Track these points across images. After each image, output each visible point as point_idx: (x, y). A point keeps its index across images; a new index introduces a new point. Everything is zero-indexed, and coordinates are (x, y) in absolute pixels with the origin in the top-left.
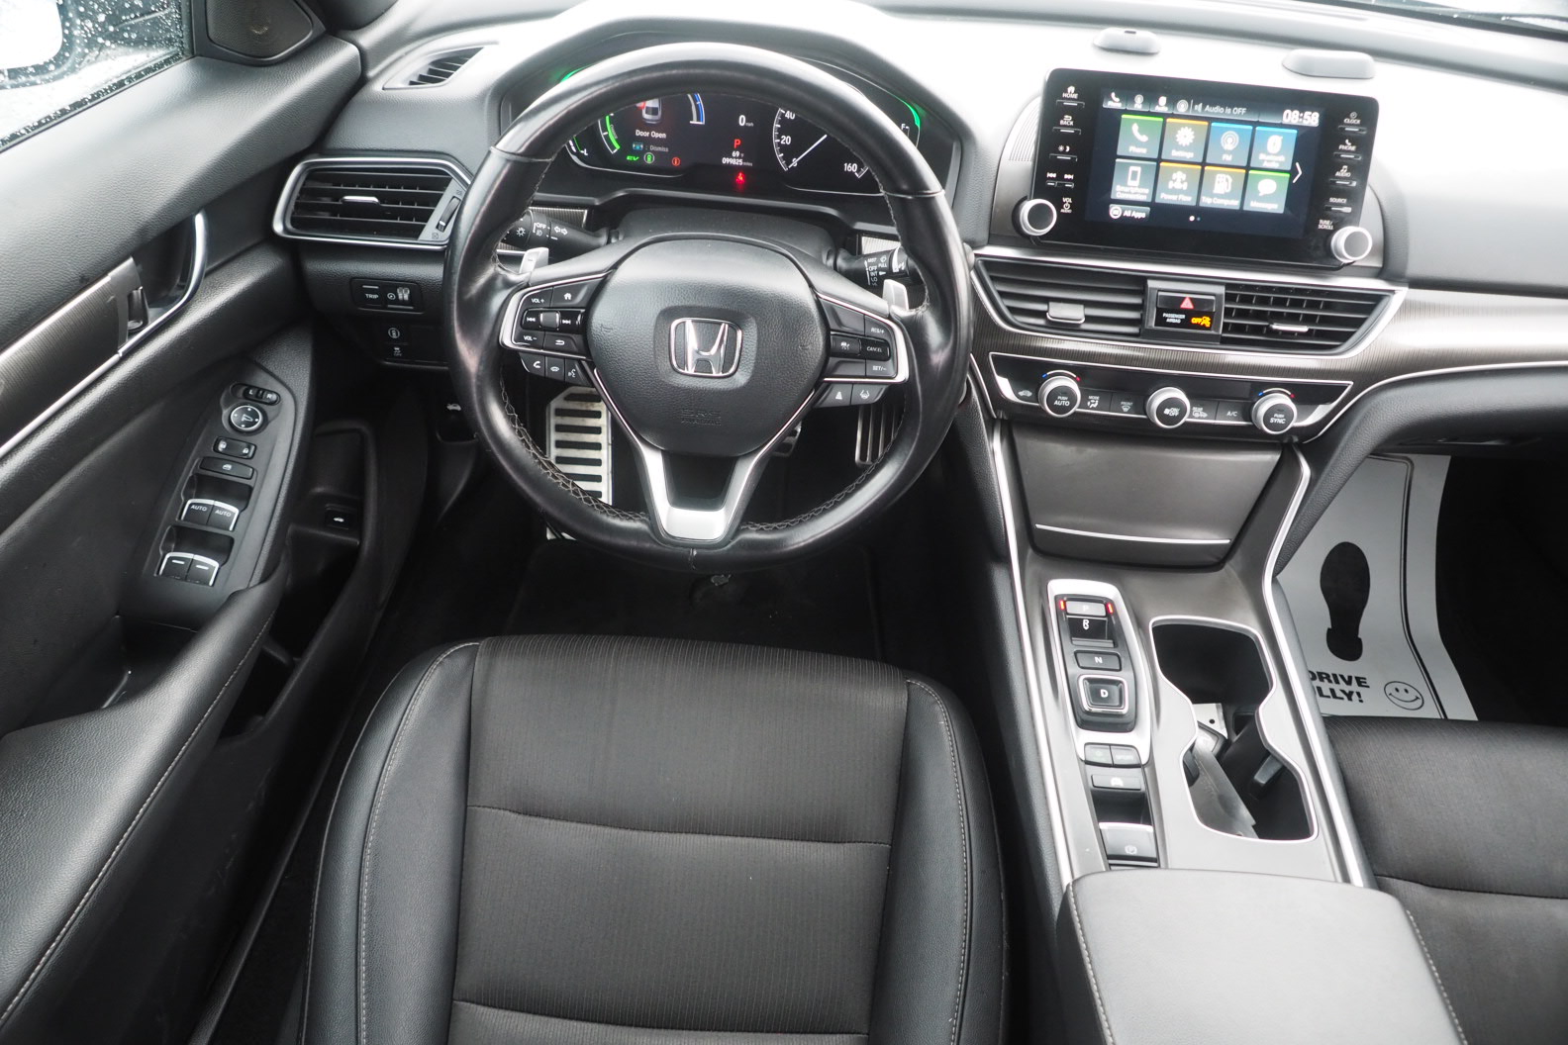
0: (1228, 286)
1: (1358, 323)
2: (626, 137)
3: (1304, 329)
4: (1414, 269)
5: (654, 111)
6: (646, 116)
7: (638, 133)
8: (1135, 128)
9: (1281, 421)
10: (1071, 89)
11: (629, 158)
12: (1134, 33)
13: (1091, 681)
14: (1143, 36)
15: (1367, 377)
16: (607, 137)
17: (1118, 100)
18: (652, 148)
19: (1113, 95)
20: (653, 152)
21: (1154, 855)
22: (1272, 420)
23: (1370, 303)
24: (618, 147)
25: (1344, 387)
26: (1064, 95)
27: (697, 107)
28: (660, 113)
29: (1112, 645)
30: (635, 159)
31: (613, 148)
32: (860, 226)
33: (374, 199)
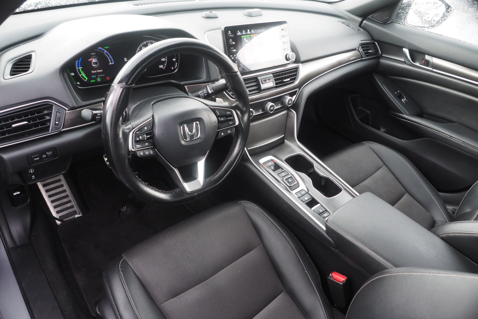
0: (273, 74)
1: (296, 75)
2: (88, 74)
3: (289, 79)
4: (302, 59)
5: (96, 63)
6: (94, 66)
7: (93, 72)
8: (245, 39)
9: (291, 103)
10: (229, 32)
11: (92, 81)
12: (212, 12)
13: (286, 179)
14: (214, 13)
15: (300, 86)
16: (82, 76)
17: (239, 32)
18: (99, 76)
19: (238, 31)
20: (99, 77)
21: (325, 210)
22: (289, 103)
23: (296, 70)
24: (87, 78)
25: (297, 91)
26: (228, 34)
27: (110, 58)
28: (98, 63)
29: (282, 170)
30: (94, 81)
31: (85, 79)
32: (182, 83)
33: (26, 122)
